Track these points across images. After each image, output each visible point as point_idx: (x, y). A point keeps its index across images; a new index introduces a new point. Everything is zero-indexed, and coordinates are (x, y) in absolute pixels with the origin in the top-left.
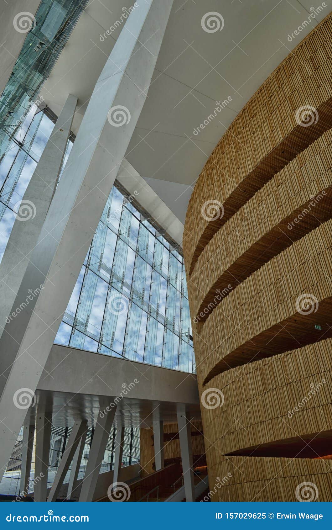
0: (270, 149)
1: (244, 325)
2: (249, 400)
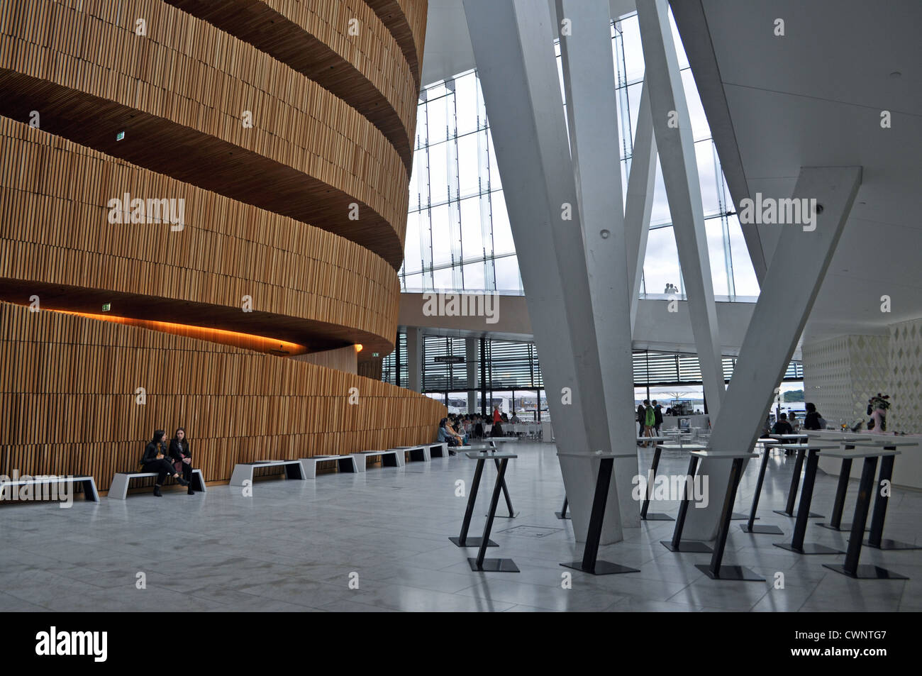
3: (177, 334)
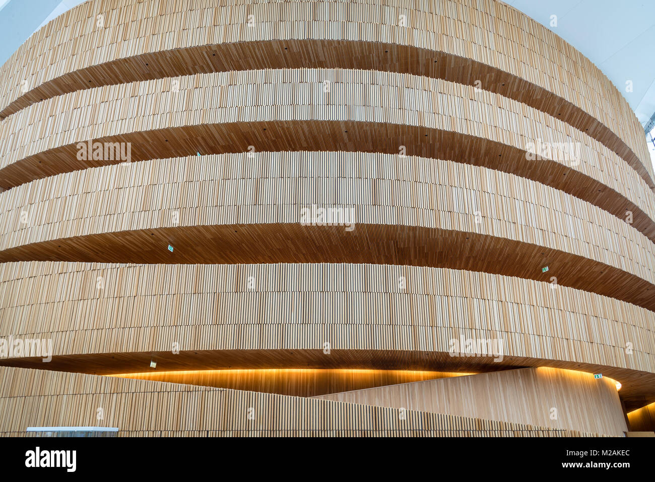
0: (203, 42)
1: (80, 217)
2: (51, 303)
3: (141, 379)
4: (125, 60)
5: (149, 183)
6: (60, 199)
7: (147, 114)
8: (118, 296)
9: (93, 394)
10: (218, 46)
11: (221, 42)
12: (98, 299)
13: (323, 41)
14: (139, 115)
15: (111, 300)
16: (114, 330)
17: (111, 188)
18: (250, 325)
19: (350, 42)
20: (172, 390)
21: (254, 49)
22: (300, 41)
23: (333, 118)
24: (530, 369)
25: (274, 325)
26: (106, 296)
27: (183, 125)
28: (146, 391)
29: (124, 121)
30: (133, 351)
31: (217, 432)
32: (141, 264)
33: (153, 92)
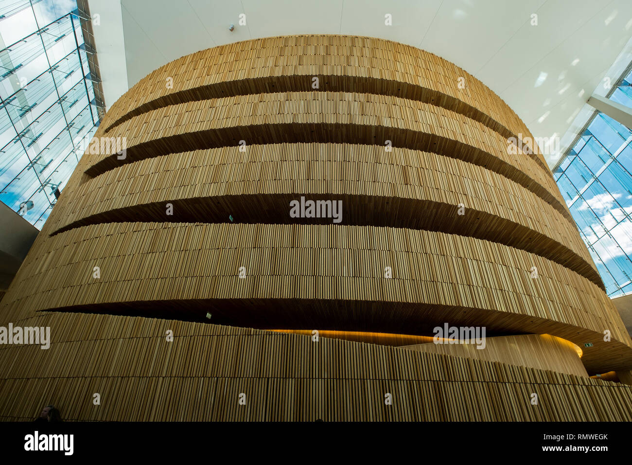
4: (207, 87)
5: (219, 163)
6: (144, 176)
7: (221, 117)
8: (185, 249)
9: (150, 338)
10: (278, 78)
11: (280, 75)
12: (166, 252)
13: (354, 78)
14: (215, 118)
15: (177, 253)
16: (177, 279)
17: (187, 166)
18: (306, 277)
19: (375, 79)
20: (232, 334)
21: (303, 83)
22: (338, 77)
23: (367, 123)
24: (536, 336)
25: (328, 277)
26: (173, 249)
27: (249, 124)
28: (204, 335)
29: (203, 123)
30: (194, 298)
31: (279, 379)
32: (208, 224)
33: (227, 104)
